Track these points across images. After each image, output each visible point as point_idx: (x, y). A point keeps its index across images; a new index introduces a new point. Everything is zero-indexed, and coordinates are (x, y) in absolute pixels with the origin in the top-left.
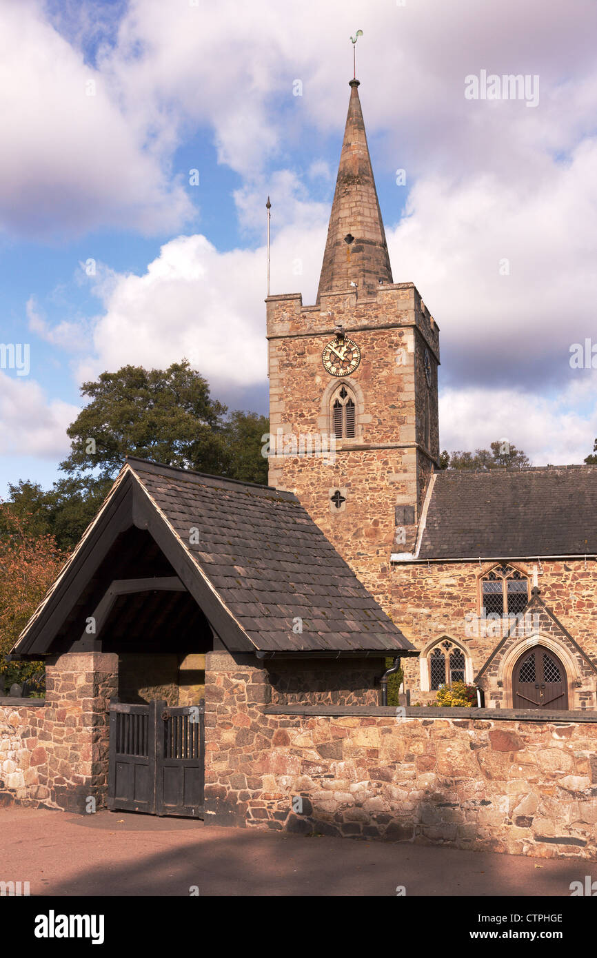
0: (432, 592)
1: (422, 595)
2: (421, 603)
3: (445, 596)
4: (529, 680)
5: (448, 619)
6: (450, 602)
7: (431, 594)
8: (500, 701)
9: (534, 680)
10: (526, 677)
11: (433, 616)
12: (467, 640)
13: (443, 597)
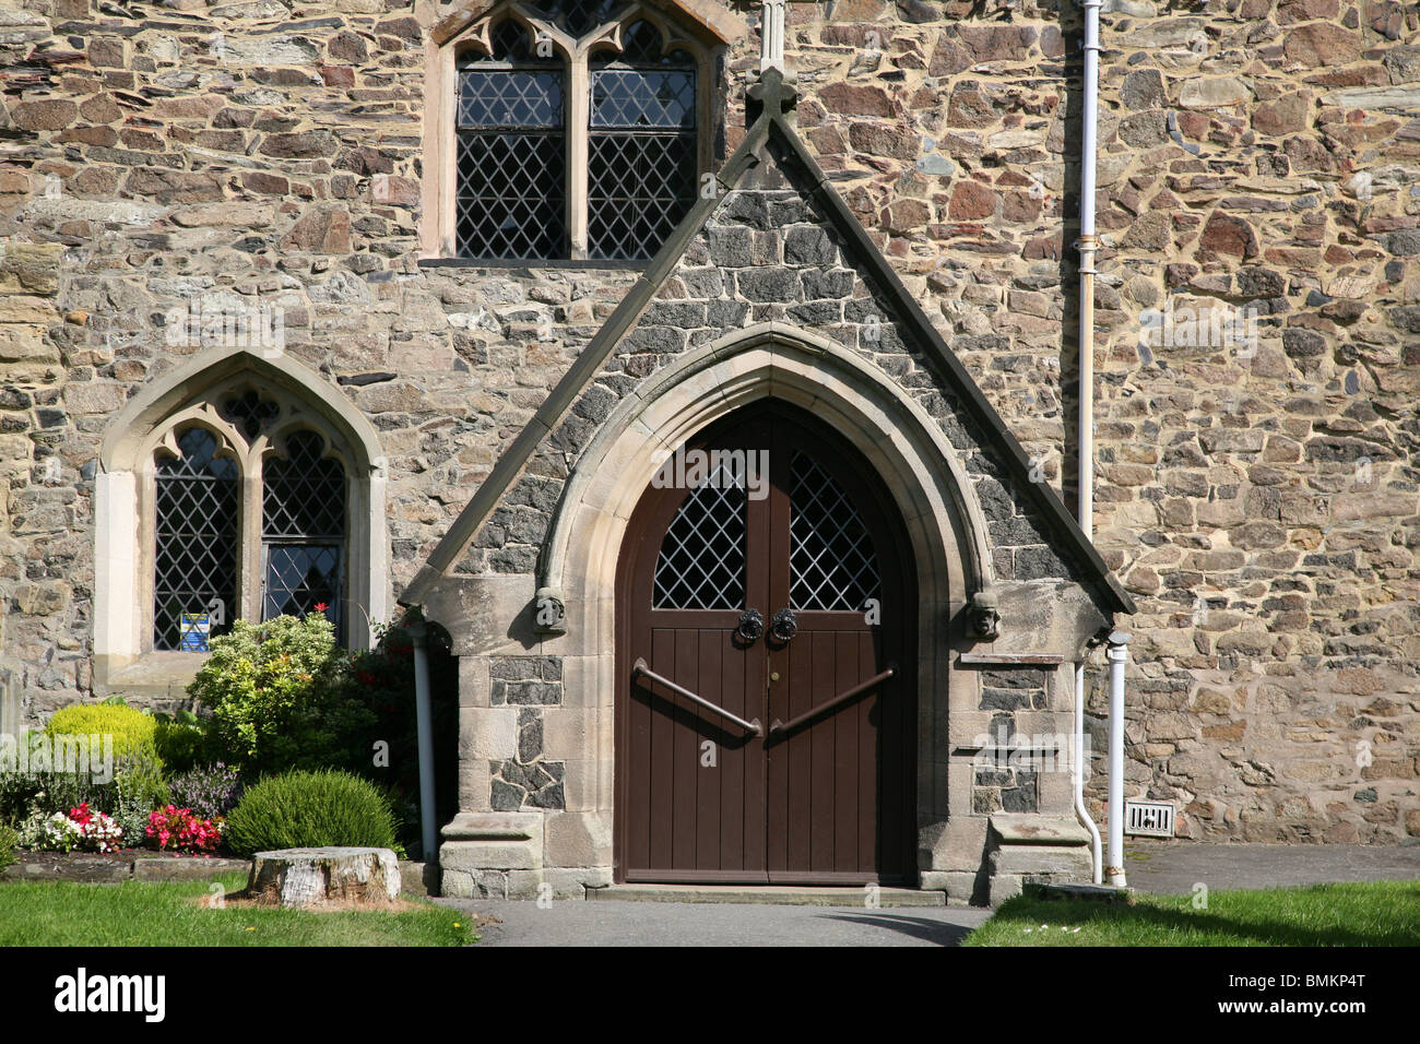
0: (175, 110)
1: (118, 126)
2: (110, 166)
3: (248, 134)
4: (708, 595)
5: (263, 264)
6: (275, 167)
7: (169, 121)
8: (545, 711)
9: (734, 595)
10: (694, 578)
11: (176, 240)
12: (362, 381)
13: (234, 142)
